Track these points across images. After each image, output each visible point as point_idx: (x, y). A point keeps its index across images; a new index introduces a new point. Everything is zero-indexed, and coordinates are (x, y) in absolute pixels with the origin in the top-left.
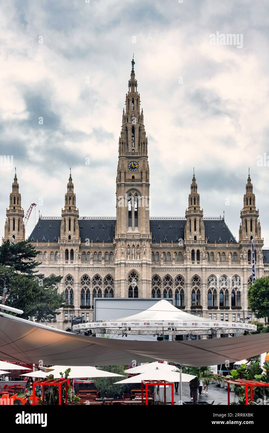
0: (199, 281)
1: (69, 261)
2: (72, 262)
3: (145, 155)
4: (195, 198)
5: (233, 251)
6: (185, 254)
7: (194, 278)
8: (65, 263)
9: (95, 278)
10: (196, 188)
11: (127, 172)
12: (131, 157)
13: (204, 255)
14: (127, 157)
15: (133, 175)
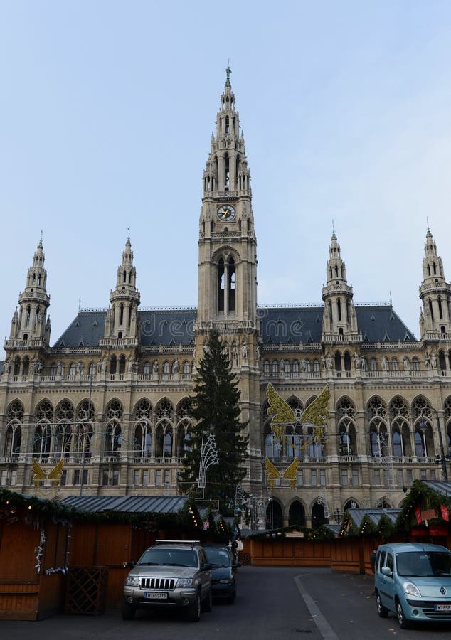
0: (352, 407)
1: (117, 375)
2: (121, 378)
3: (246, 195)
4: (336, 266)
5: (411, 356)
6: (323, 360)
7: (342, 403)
8: (109, 380)
9: (162, 404)
10: (339, 252)
11: (215, 221)
12: (223, 198)
13: (358, 361)
14: (215, 199)
15: (225, 226)
